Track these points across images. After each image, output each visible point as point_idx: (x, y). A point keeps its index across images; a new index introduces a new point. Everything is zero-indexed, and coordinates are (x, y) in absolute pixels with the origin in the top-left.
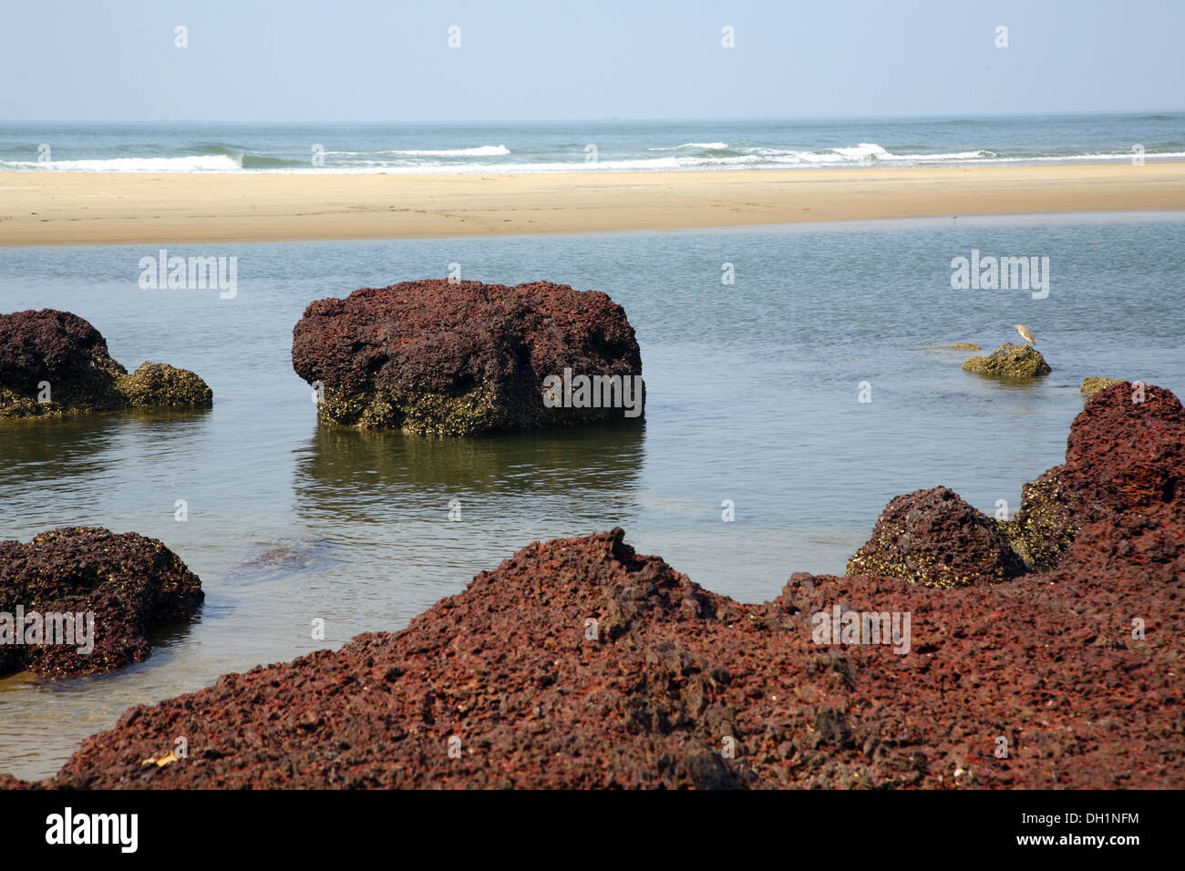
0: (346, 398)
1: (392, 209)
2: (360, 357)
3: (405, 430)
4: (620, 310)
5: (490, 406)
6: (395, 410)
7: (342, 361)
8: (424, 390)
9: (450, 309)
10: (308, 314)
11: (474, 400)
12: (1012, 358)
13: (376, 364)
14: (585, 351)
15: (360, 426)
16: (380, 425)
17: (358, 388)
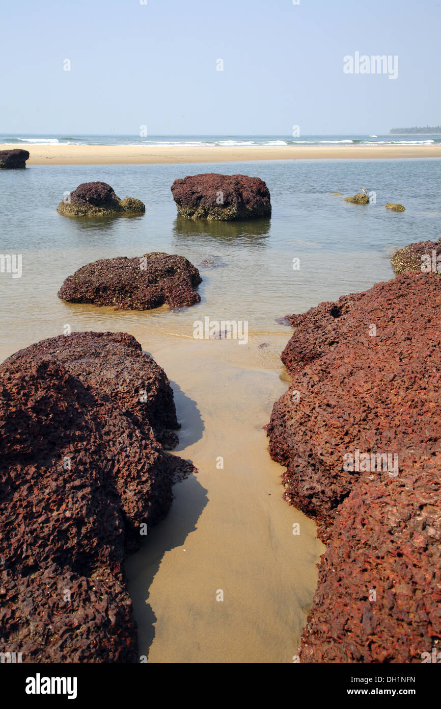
0: (190, 208)
1: (152, 155)
2: (194, 196)
3: (208, 218)
4: (264, 183)
5: (235, 211)
6: (205, 212)
7: (189, 197)
8: (215, 206)
9: (216, 182)
10: (175, 183)
11: (230, 209)
12: (361, 197)
13: (200, 198)
14: (257, 195)
15: (194, 217)
16: (200, 217)
17: (194, 205)
